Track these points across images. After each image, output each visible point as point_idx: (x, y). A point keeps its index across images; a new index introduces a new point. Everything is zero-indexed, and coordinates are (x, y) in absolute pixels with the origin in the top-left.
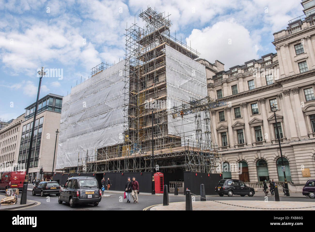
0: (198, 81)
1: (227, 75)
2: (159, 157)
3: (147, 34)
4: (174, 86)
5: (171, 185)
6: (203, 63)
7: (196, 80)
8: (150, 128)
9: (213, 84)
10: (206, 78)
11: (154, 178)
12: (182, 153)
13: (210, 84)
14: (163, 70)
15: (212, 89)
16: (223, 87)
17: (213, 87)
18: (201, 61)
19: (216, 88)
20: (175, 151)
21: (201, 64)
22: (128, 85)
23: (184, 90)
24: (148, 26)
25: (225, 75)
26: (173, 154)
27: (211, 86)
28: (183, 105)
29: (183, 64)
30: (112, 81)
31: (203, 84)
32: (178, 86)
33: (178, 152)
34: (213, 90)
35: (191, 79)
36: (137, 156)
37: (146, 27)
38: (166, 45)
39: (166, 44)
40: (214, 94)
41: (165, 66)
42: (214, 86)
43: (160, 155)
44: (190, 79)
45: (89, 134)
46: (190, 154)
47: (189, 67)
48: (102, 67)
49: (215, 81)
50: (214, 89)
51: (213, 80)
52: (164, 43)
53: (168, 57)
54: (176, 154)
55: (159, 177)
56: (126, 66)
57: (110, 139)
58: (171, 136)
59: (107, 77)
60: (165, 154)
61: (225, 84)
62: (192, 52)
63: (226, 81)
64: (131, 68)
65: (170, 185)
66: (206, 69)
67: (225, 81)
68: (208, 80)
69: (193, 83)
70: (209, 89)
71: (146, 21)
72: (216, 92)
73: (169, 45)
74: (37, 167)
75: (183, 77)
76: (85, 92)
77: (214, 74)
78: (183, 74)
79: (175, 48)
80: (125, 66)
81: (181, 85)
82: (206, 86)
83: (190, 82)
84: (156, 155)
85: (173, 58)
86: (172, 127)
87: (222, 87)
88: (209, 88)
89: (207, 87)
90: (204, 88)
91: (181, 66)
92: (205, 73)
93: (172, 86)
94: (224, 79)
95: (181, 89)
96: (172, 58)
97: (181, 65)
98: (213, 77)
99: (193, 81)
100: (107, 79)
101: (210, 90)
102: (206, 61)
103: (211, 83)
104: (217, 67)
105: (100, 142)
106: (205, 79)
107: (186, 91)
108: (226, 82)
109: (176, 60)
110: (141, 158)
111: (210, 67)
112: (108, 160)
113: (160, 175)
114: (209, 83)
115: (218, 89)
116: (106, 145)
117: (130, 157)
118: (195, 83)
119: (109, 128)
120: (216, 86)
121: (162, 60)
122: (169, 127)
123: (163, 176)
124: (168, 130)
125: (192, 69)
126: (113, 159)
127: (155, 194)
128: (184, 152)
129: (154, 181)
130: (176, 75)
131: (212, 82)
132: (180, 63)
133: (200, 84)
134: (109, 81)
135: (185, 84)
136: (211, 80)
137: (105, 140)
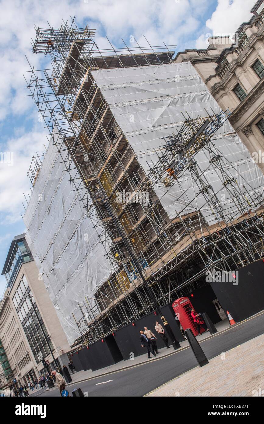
0: (187, 95)
1: (234, 53)
2: (165, 273)
3: (61, 73)
4: (142, 132)
5: (219, 305)
6: (185, 58)
7: (181, 96)
8: (142, 223)
9: (219, 83)
10: (202, 81)
11: (164, 320)
12: (191, 248)
13: (214, 86)
14: (109, 116)
15: (222, 92)
16: (238, 79)
17: (223, 89)
18: (179, 58)
19: (228, 86)
20: (180, 251)
21: (183, 61)
22: (75, 172)
23: (166, 127)
24: (55, 58)
25: (229, 55)
26: (180, 257)
27: (218, 89)
28: (160, 158)
29: (142, 83)
30: (56, 177)
31: (200, 93)
32: (151, 126)
33: (185, 251)
34: (226, 94)
35: (171, 99)
36: (137, 286)
37: (54, 61)
38: (92, 72)
39: (90, 70)
40: (231, 98)
41: (108, 107)
42: (223, 85)
43: (164, 268)
44: (169, 101)
45: (75, 276)
46: (204, 244)
47: (157, 82)
48: (37, 165)
49: (221, 76)
50: (227, 90)
51: (217, 76)
52: (88, 70)
53: (106, 89)
54: (185, 256)
55: (182, 308)
56: (56, 144)
57: (99, 272)
58: (177, 220)
59: (49, 176)
60: (170, 263)
61: (239, 71)
62: (156, 51)
63: (236, 63)
64: (68, 141)
65: (218, 307)
66: (197, 65)
67: (235, 66)
68: (209, 82)
69: (179, 105)
70: (218, 96)
71: (50, 53)
72: (232, 93)
73: (97, 68)
74: (54, 350)
75: (157, 104)
76: (39, 215)
77: (215, 65)
78: (152, 100)
79: (105, 67)
80: (54, 145)
81: (155, 120)
82: (208, 96)
83: (172, 107)
84: (159, 270)
85: (118, 85)
86: (172, 203)
87: (236, 78)
88: (217, 92)
89: (211, 96)
90: (207, 100)
91: (139, 90)
92: (196, 73)
93: (138, 133)
94: (232, 63)
95: (158, 128)
96: (114, 86)
97: (139, 88)
98: (216, 69)
99: (176, 101)
100: (50, 179)
101: (221, 96)
102: (188, 53)
103: (216, 84)
104: (216, 49)
105: (92, 282)
106: (200, 83)
107: (171, 126)
108: (238, 66)
109: (125, 85)
110: (143, 286)
111: (201, 58)
112: (107, 309)
113: (180, 303)
114: (212, 85)
115: (232, 87)
116: (100, 284)
117: (130, 290)
118: (183, 103)
119: (91, 254)
120: (226, 83)
121: (100, 103)
122: (166, 208)
123: (189, 301)
124: (166, 214)
125: (164, 81)
126: (112, 304)
127: (180, 347)
128: (192, 246)
129: (166, 324)
130: (136, 110)
131: (217, 80)
132: (135, 85)
133: (194, 98)
134: (53, 180)
135: (162, 115)
136: (213, 79)
137: (95, 276)
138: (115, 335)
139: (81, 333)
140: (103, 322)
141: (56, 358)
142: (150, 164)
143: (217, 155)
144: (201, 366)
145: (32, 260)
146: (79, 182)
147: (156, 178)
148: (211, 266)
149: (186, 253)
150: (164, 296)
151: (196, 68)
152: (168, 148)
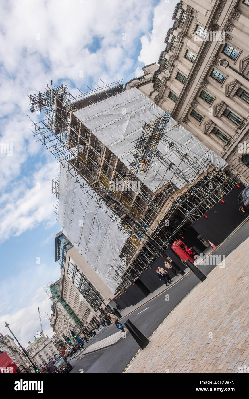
0: (140, 109)
1: (162, 73)
2: (160, 228)
3: (54, 120)
4: (118, 141)
5: (202, 238)
6: (131, 86)
7: (136, 111)
8: (136, 201)
9: (158, 95)
10: (146, 97)
11: (169, 259)
12: (173, 207)
13: (155, 98)
14: (94, 138)
15: (162, 100)
16: (170, 88)
17: (162, 98)
18: (128, 87)
19: (165, 95)
20: (166, 211)
21: (130, 88)
22: (82, 181)
23: (132, 134)
24: (47, 112)
25: (159, 75)
26: (167, 215)
27: (159, 99)
28: (134, 155)
29: (108, 111)
30: (71, 188)
31: (148, 106)
32: (122, 136)
33: (169, 210)
34: (165, 101)
35: (130, 115)
36: (145, 242)
37: (47, 114)
38: (74, 113)
39: (72, 112)
40: (169, 103)
41: (91, 133)
42: (161, 95)
43: (159, 226)
44: (129, 117)
45: (103, 248)
46: (180, 202)
47: (117, 107)
48: (56, 184)
49: (158, 90)
50: (164, 98)
51: (155, 91)
52: (71, 113)
53: (86, 121)
54: (170, 213)
55: (179, 248)
56: (65, 167)
57: (118, 241)
58: (158, 192)
59: (66, 189)
60: (162, 221)
61: (168, 83)
62: (111, 87)
63: (165, 79)
64: (72, 162)
65: (201, 240)
66: (140, 88)
67: (165, 81)
68: (151, 96)
69: (136, 117)
70: (160, 104)
71: (42, 109)
72: (168, 99)
73: (76, 110)
74: (104, 300)
75: (122, 121)
76: (67, 216)
77: (152, 84)
78: (118, 119)
79: (82, 107)
80: (64, 167)
81: (124, 132)
82: (153, 105)
83: (133, 120)
84: (156, 228)
85: (93, 117)
86: (151, 181)
87: (168, 89)
88: (159, 101)
89: (156, 105)
90: (153, 109)
91: (108, 116)
92: (142, 93)
93: (115, 143)
94: (162, 79)
95: (127, 136)
96: (91, 118)
97: (107, 114)
98: (154, 87)
99: (133, 115)
100: (67, 191)
101: (162, 103)
102: (132, 82)
103: (156, 96)
104: (149, 74)
105: (115, 249)
106: (146, 99)
107: (135, 132)
108: (167, 80)
109: (98, 115)
110: (149, 241)
111: (141, 82)
112: (130, 263)
113: (177, 245)
114: (154, 98)
115: (167, 95)
116: (121, 248)
117: (141, 246)
118: (139, 115)
119: (109, 231)
120: (162, 93)
121: (85, 131)
122: (148, 186)
123: (182, 242)
124: (150, 190)
125: (122, 105)
126: (132, 259)
127: (185, 273)
128: (173, 205)
129: (171, 261)
130: (110, 129)
131: (156, 94)
132: (104, 113)
133: (145, 109)
134: (70, 191)
135: (127, 127)
136: (153, 94)
137: (116, 244)
138: (140, 278)
139: (118, 284)
140: (130, 272)
141: (107, 305)
142: (130, 161)
143: (171, 142)
144: (202, 281)
145: (72, 246)
146: (87, 186)
147: (136, 169)
148: (189, 214)
149: (170, 211)
150: (164, 243)
151: (140, 90)
152: (138, 147)
